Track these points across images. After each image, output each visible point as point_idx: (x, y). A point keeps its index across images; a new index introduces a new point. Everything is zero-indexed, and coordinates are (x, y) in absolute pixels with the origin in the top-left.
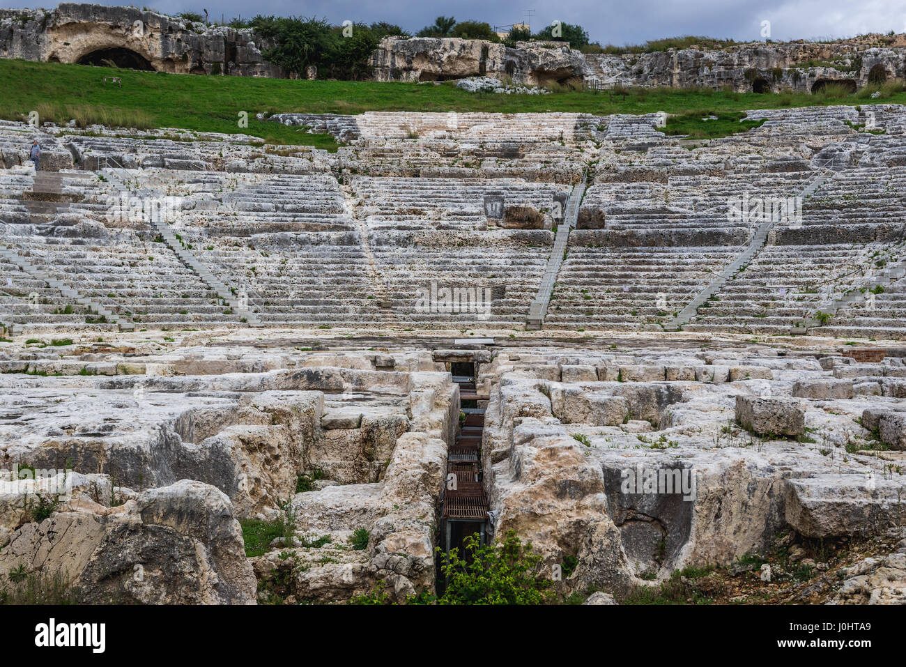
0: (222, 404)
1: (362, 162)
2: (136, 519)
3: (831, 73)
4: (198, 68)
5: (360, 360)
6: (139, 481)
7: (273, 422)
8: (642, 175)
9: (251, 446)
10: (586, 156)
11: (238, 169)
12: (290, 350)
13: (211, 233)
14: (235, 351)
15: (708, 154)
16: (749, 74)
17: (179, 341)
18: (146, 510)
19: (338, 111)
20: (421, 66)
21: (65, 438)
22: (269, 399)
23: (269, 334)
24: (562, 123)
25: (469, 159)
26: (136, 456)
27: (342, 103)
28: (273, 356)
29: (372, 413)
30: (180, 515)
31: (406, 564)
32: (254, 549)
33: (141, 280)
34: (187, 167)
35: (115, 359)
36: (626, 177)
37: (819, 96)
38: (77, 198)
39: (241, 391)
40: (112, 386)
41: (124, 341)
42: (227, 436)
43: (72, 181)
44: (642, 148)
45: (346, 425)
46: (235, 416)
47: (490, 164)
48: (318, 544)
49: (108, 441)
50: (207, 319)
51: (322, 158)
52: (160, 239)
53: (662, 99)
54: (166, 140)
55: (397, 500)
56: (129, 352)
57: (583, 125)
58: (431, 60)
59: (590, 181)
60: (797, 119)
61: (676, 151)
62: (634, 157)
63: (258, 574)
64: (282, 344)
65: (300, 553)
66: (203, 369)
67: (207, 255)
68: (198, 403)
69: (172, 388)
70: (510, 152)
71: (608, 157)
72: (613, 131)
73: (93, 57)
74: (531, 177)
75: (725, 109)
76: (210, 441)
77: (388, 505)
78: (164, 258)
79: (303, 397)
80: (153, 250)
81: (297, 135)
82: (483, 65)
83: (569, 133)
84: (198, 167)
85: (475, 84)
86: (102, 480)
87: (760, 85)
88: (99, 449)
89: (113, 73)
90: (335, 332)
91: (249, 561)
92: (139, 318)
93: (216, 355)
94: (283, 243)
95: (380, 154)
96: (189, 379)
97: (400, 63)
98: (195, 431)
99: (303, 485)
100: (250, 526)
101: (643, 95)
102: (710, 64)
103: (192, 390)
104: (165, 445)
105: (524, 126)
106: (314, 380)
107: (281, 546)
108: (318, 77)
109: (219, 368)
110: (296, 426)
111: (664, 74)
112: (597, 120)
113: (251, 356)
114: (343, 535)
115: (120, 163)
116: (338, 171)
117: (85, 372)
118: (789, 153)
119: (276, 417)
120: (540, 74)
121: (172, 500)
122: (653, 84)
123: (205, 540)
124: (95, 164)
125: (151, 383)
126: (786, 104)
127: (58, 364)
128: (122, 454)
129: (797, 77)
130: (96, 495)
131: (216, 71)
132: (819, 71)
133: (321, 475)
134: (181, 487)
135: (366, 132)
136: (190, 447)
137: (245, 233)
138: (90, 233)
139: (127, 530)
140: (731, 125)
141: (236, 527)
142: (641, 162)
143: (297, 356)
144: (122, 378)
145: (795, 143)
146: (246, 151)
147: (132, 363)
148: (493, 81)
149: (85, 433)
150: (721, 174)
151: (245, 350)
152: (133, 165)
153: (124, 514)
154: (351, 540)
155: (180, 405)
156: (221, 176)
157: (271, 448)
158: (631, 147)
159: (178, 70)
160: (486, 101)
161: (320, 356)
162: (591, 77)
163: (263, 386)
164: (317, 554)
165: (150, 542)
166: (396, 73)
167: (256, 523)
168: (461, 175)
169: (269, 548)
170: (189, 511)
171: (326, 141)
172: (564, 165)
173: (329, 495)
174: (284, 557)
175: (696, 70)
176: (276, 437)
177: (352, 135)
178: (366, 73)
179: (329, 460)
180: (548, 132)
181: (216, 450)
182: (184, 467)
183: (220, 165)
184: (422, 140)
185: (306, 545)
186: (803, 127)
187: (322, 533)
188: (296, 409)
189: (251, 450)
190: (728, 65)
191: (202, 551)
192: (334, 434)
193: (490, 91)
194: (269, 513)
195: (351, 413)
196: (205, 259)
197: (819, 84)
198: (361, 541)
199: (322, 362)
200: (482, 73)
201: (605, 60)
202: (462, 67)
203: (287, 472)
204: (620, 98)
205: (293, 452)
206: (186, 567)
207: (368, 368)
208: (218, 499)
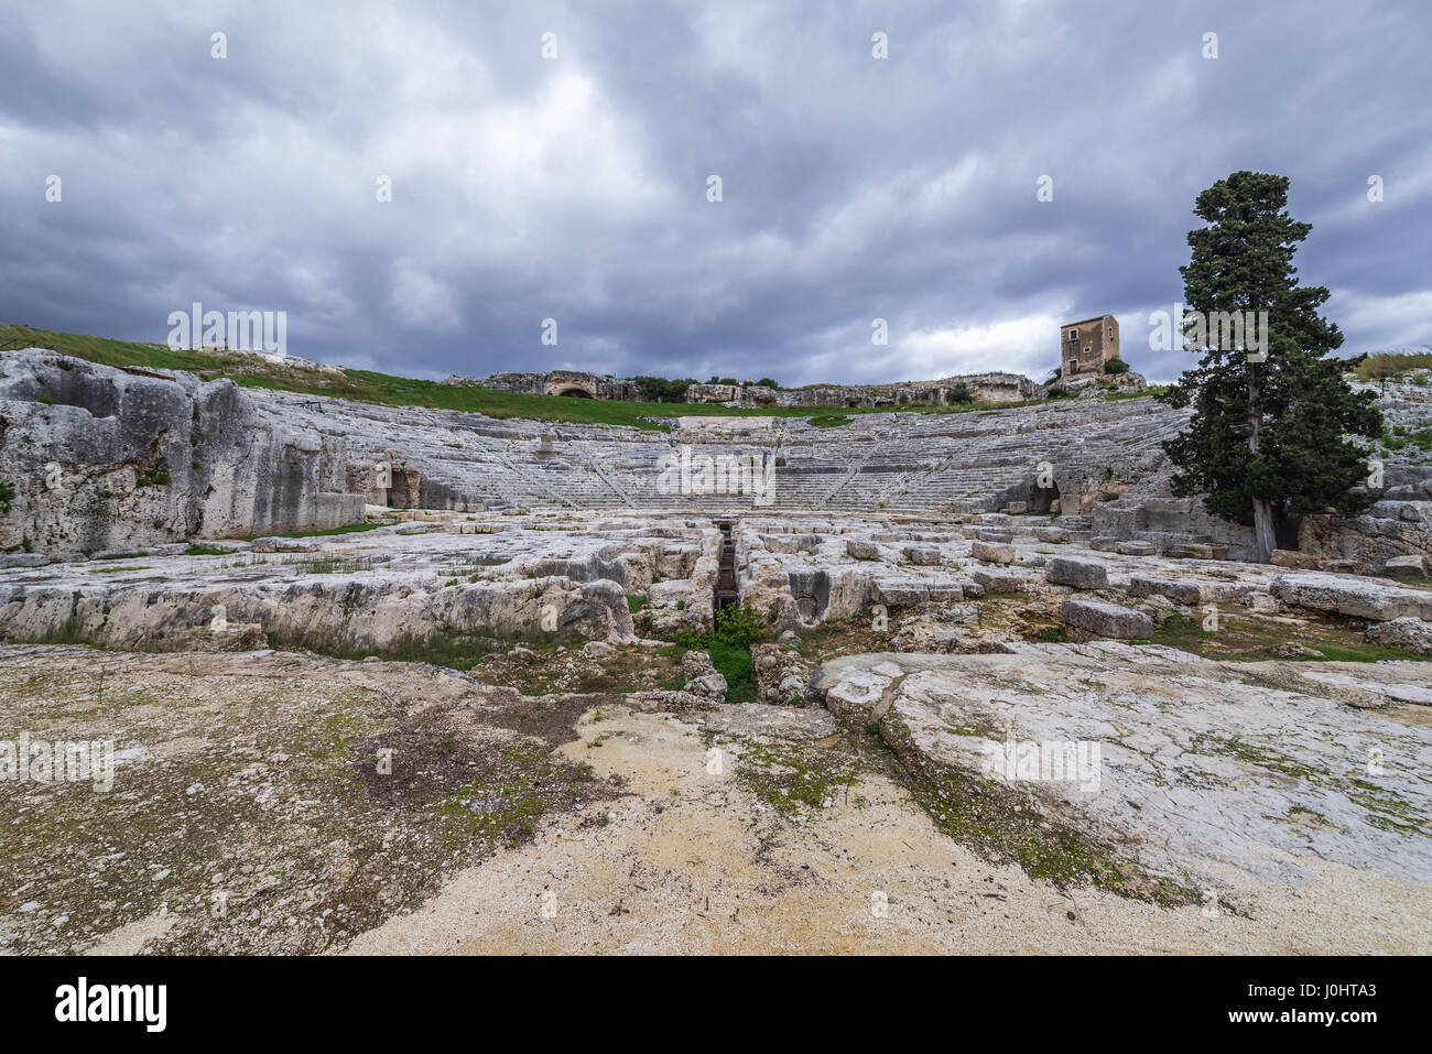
0: (620, 544)
1: (682, 438)
2: (580, 597)
3: (883, 399)
4: (611, 398)
5: (680, 523)
6: (582, 579)
7: (643, 551)
8: (802, 443)
9: (632, 563)
10: (778, 435)
11: (629, 441)
12: (650, 519)
13: (616, 469)
14: (626, 519)
15: (830, 434)
16: (847, 399)
17: (602, 515)
18: (585, 593)
19: (671, 416)
20: (706, 397)
21: (550, 560)
22: (641, 541)
23: (641, 512)
24: (767, 421)
25: (727, 437)
26: (581, 567)
27: (673, 413)
28: (642, 522)
29: (686, 547)
30: (600, 595)
31: (701, 617)
32: (634, 609)
33: (586, 488)
34: (606, 440)
35: (574, 523)
36: (795, 444)
37: (877, 409)
38: (559, 453)
39: (628, 538)
40: (572, 535)
41: (578, 515)
42: (622, 558)
43: (557, 446)
44: (801, 432)
45: (674, 553)
46: (625, 549)
47: (736, 439)
48: (662, 608)
49: (569, 561)
50: (614, 505)
51: (664, 436)
52: (595, 471)
53: (810, 410)
54: (597, 428)
55: (698, 588)
56: (580, 520)
57: (776, 422)
58: (711, 394)
59: (779, 446)
60: (869, 419)
61: (816, 432)
62: (798, 435)
63: (635, 622)
64: (647, 516)
65: (654, 611)
66: (612, 528)
67: (615, 478)
68: (609, 543)
69: (598, 536)
70: (745, 433)
71: (787, 436)
72: (789, 425)
73: (567, 393)
74: (754, 444)
75: (837, 415)
76: (614, 561)
77: (693, 590)
78: (597, 479)
79: (655, 541)
80: (591, 475)
81: (654, 426)
82: (733, 396)
83: (770, 426)
84: (611, 440)
85: (729, 404)
86: (565, 579)
87: (852, 404)
88: (565, 565)
89: (575, 400)
90: (670, 511)
91: (631, 615)
92: (585, 505)
93: (618, 521)
94: (647, 472)
95: (689, 434)
96: (606, 532)
97: (698, 396)
98: (608, 556)
99: (655, 580)
100: (631, 599)
101: (801, 409)
102: (830, 396)
103: (607, 537)
104: (594, 563)
105: (750, 422)
106: (660, 533)
107: (645, 608)
108: (663, 401)
109: (619, 527)
110: (652, 553)
111: (811, 400)
112: (782, 419)
113: (633, 522)
114: (673, 603)
115: (577, 438)
116: (671, 442)
117: (560, 529)
118: (865, 433)
119: (644, 549)
120: (757, 400)
121: (596, 589)
122: (807, 404)
123: (611, 606)
124: (567, 439)
125: (589, 534)
126: (864, 412)
127: (549, 525)
128: (575, 566)
129: (868, 401)
130: (562, 586)
131: (619, 399)
132: (878, 398)
133: (663, 575)
134: (601, 582)
135: (683, 425)
136: (605, 563)
137: (631, 468)
138: (564, 468)
139: (576, 602)
140: (840, 421)
141: (625, 601)
142: (801, 437)
143: (653, 522)
144: (577, 532)
145: (868, 429)
146: (632, 433)
147: (581, 525)
148: (737, 403)
149: (559, 557)
150: (836, 443)
151: (631, 519)
152: (583, 439)
153: (575, 595)
154: (676, 605)
155: (601, 544)
156: (621, 444)
157: (641, 563)
158: (797, 431)
159: (603, 399)
160: (734, 412)
161: (663, 522)
162: (779, 401)
163: (638, 535)
164: (661, 612)
165: (586, 607)
166: (696, 400)
167: (634, 597)
168: (724, 443)
169: (640, 609)
170: (604, 594)
171: (666, 429)
172: (768, 439)
173: (666, 585)
174: (646, 613)
175: (825, 398)
176: (644, 558)
177: (677, 426)
178: (683, 400)
179: (666, 569)
180: (762, 425)
181: (617, 564)
182: (603, 572)
183: (621, 439)
184: (707, 429)
185: (656, 608)
186: (872, 422)
187: (663, 602)
188: (653, 546)
189: (633, 564)
190: (839, 396)
191: (610, 611)
192: (669, 557)
193: (736, 407)
194: (641, 592)
195: (675, 547)
196: (613, 479)
197: (879, 404)
198: (681, 606)
199: (664, 525)
200: (732, 400)
201: (785, 394)
202: (724, 397)
203: (648, 574)
204: (792, 411)
205: (651, 565)
206: (602, 618)
207: (684, 528)
208: (617, 588)
